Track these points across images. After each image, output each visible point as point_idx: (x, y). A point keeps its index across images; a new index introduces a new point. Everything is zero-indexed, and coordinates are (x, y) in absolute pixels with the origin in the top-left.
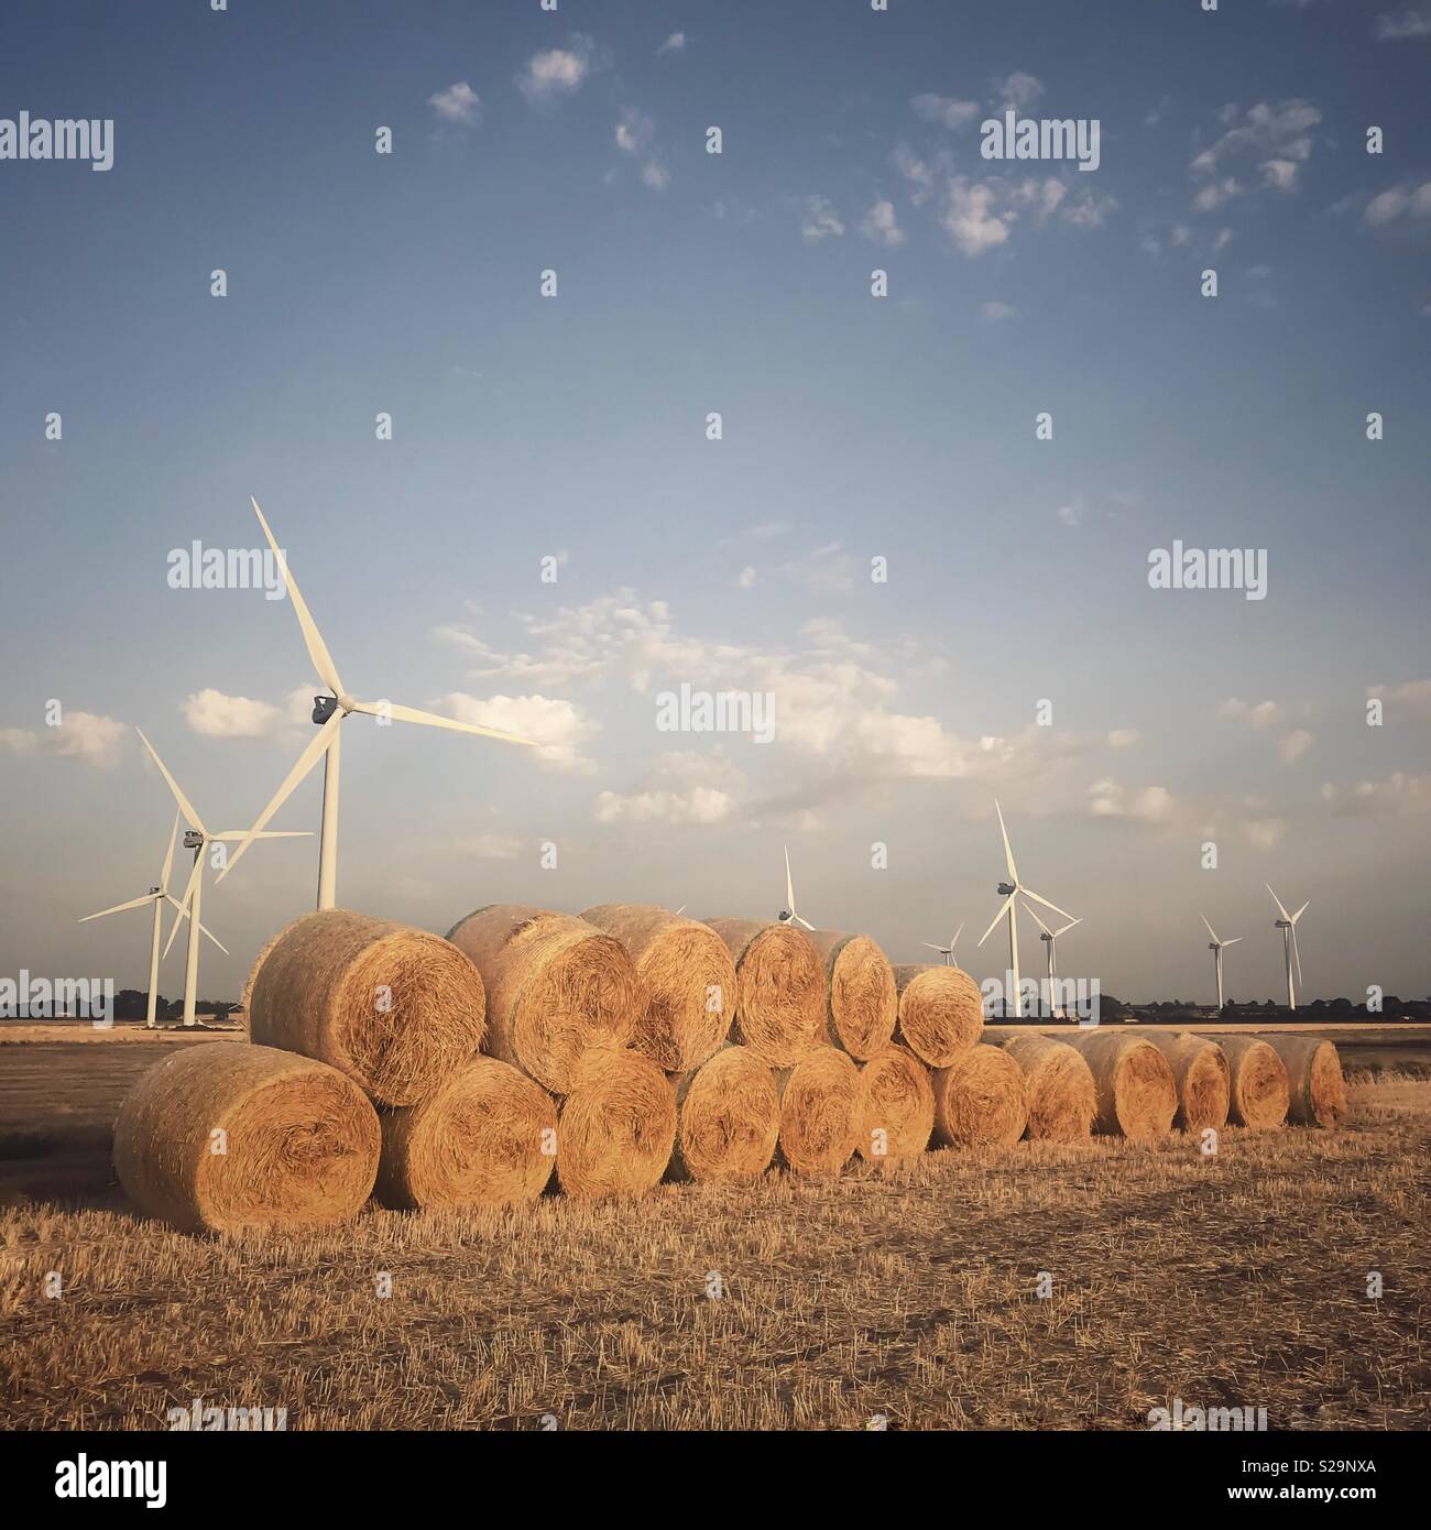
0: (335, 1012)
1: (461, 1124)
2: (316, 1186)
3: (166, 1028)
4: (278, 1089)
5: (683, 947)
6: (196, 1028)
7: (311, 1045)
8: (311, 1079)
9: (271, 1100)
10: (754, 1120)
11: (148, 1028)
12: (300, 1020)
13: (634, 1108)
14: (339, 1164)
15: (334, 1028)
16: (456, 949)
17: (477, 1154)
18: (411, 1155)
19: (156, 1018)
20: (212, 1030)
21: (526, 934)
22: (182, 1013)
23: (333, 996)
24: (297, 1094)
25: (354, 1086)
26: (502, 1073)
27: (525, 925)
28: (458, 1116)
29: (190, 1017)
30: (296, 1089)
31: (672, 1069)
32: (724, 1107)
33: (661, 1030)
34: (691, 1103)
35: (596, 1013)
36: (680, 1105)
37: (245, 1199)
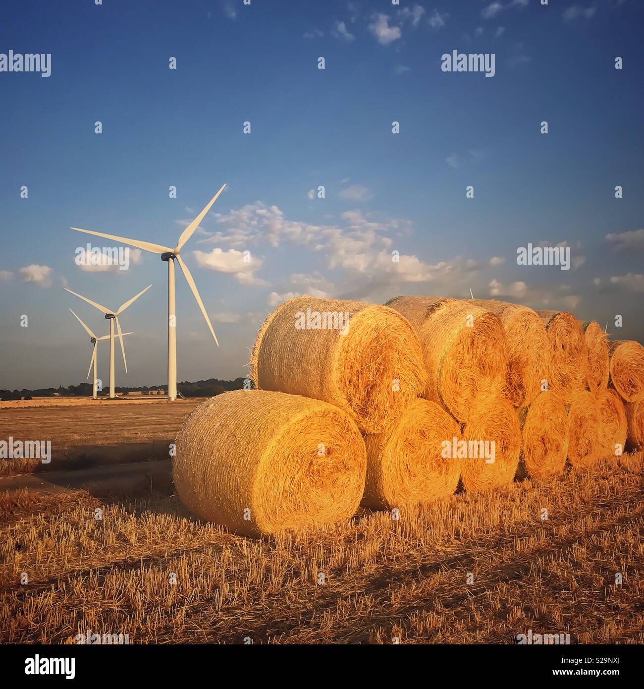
0: (335, 364)
1: (409, 445)
2: (329, 495)
3: (102, 399)
4: (304, 423)
5: (524, 324)
6: (115, 399)
7: (315, 390)
8: (324, 415)
9: (299, 431)
10: (557, 437)
11: (94, 399)
12: (305, 372)
13: (502, 432)
14: (342, 478)
15: (334, 376)
16: (406, 320)
17: (419, 466)
18: (383, 469)
19: (97, 395)
20: (122, 399)
21: (439, 312)
22: (109, 392)
23: (333, 352)
24: (315, 426)
25: (350, 420)
26: (432, 409)
27: (438, 306)
28: (409, 440)
29: (112, 394)
30: (315, 422)
31: (518, 405)
32: (543, 430)
33: (515, 380)
34: (528, 428)
35: (484, 367)
36: (522, 429)
37: (285, 509)
